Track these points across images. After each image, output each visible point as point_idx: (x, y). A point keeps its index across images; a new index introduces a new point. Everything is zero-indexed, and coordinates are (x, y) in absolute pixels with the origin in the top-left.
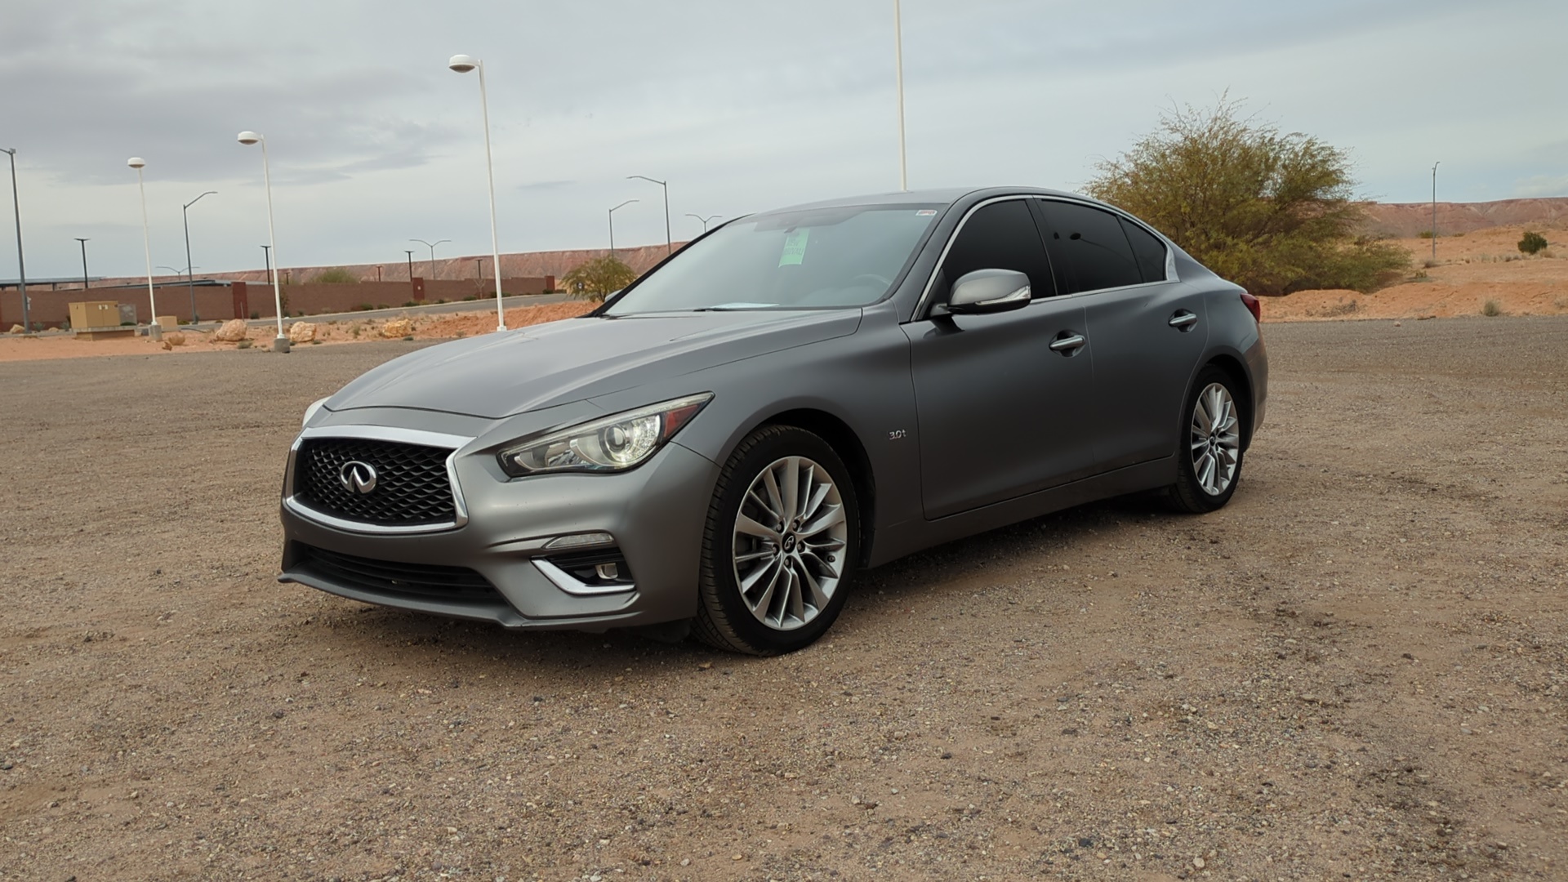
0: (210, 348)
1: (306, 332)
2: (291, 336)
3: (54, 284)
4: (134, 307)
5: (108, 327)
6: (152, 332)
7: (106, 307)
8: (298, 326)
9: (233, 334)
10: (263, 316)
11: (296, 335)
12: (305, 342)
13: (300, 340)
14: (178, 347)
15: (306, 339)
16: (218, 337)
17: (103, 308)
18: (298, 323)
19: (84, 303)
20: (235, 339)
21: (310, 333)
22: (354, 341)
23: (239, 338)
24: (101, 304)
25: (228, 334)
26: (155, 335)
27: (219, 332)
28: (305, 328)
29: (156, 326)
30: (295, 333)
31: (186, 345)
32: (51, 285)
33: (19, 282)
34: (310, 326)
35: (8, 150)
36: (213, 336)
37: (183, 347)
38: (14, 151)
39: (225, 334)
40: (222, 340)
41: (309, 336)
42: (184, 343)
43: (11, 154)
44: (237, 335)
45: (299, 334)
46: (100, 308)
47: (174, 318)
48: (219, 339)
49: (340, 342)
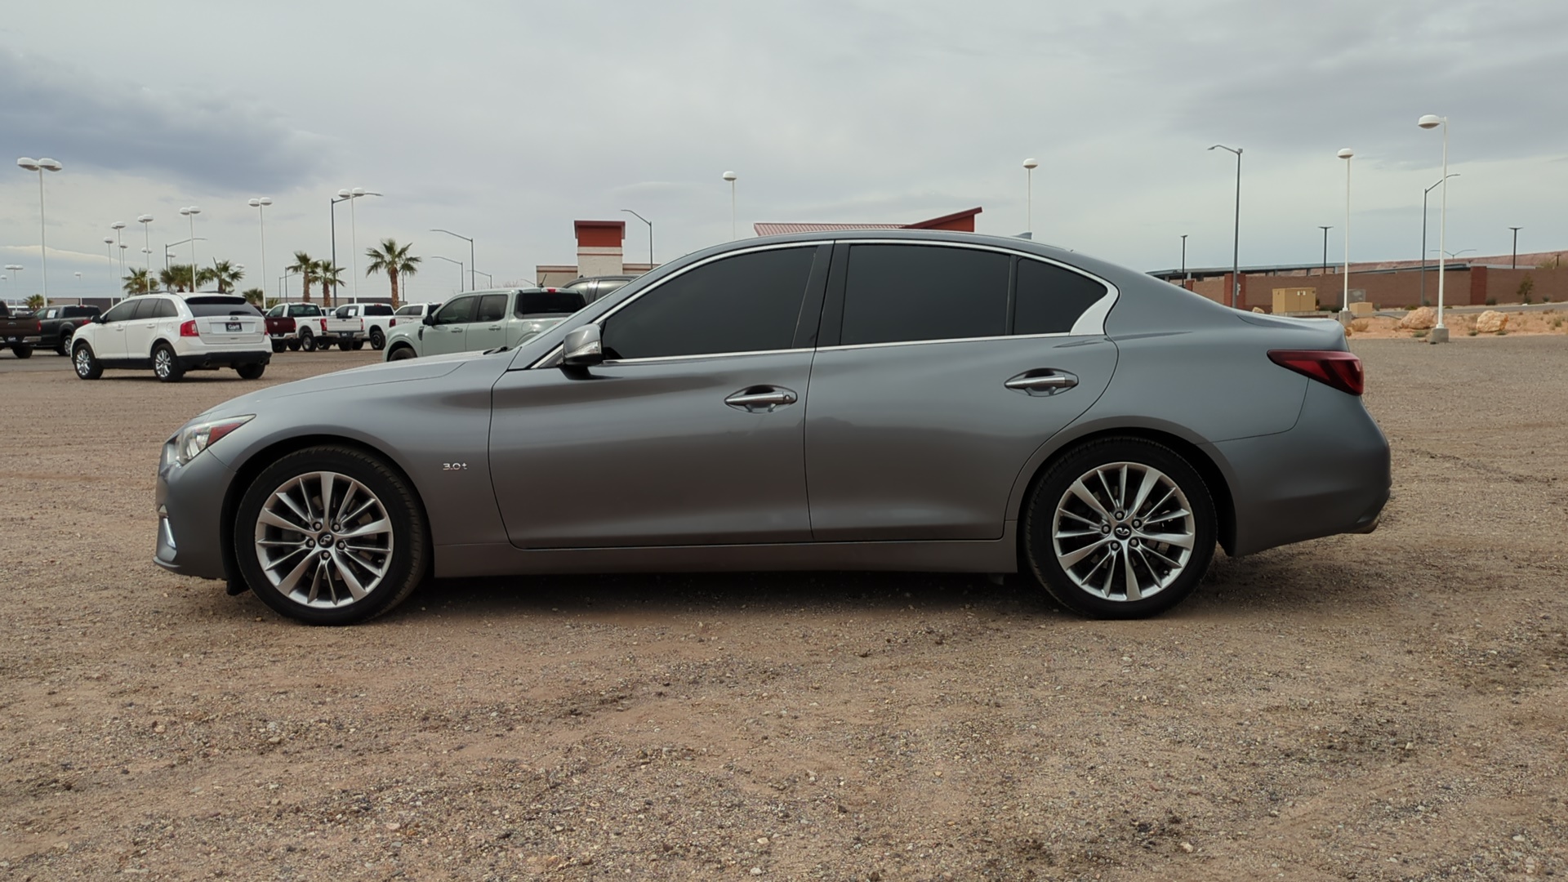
0: (1394, 334)
1: (1494, 322)
2: (1478, 325)
3: (1308, 269)
4: (1364, 291)
5: (1304, 312)
6: (1342, 318)
7: (1304, 293)
8: (1486, 315)
9: (1418, 322)
10: (1500, 303)
11: (1483, 325)
12: (1492, 332)
13: (1486, 330)
14: (1359, 333)
15: (1494, 329)
16: (1403, 324)
17: (1301, 294)
18: (1485, 313)
19: (1284, 290)
20: (1420, 326)
21: (1499, 323)
22: (1553, 334)
23: (1424, 326)
24: (1300, 290)
25: (1413, 321)
26: (1344, 321)
27: (1405, 320)
28: (1493, 317)
29: (1346, 312)
30: (1481, 322)
31: (1368, 332)
32: (1305, 271)
33: (1232, 270)
34: (1500, 316)
35: (1237, 150)
36: (1399, 323)
37: (1364, 334)
38: (1241, 151)
39: (1410, 322)
40: (1407, 327)
41: (1497, 326)
42: (1368, 329)
43: (1239, 154)
44: (1422, 322)
45: (1486, 324)
46: (1299, 294)
47: (1371, 304)
48: (1404, 327)
49: (1530, 334)
